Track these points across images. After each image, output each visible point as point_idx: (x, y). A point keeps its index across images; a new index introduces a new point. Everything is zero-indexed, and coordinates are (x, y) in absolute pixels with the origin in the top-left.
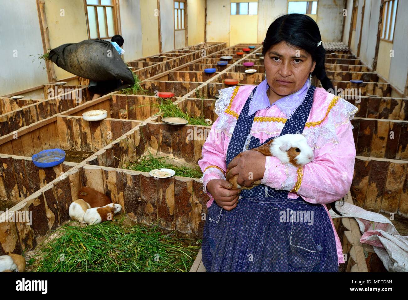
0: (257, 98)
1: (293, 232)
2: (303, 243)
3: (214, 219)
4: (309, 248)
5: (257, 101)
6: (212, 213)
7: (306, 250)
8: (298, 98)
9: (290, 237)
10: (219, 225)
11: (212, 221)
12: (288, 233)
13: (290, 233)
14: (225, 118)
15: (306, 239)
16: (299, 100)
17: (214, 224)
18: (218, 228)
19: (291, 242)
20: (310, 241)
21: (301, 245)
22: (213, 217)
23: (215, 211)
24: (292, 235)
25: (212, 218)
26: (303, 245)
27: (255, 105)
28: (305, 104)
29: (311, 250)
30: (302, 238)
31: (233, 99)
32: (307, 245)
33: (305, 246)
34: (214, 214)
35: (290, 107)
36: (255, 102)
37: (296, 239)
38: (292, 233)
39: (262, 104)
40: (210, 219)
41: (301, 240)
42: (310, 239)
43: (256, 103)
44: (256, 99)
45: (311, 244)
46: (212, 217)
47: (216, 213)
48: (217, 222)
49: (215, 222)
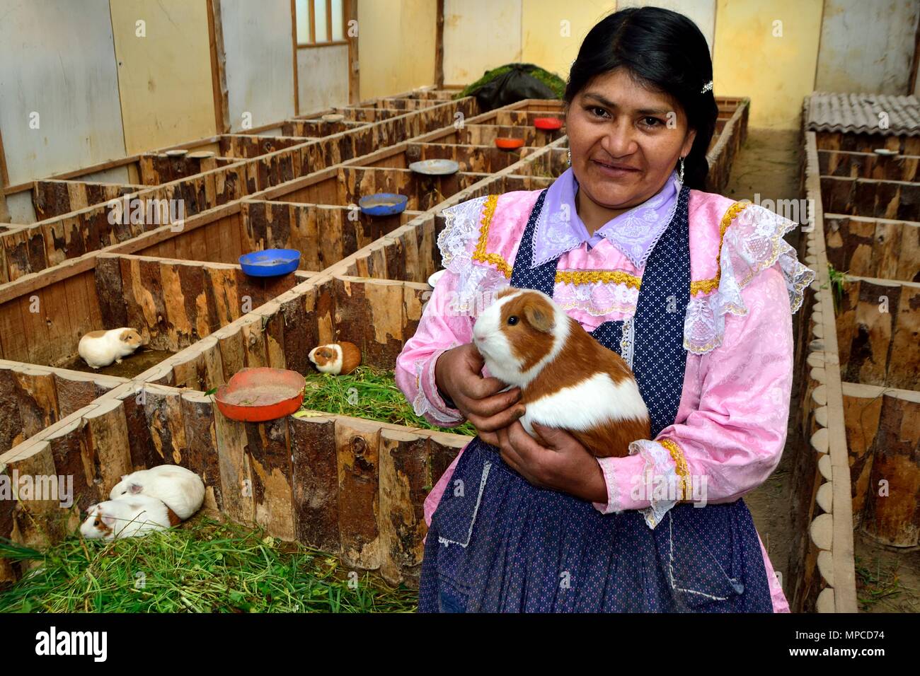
0: (552, 220)
1: (674, 555)
2: (698, 580)
3: (455, 540)
4: (713, 592)
5: (551, 229)
6: (446, 523)
7: (708, 596)
8: (656, 216)
9: (668, 568)
10: (469, 552)
11: (450, 545)
12: (663, 557)
13: (668, 559)
14: (479, 274)
15: (704, 571)
16: (658, 220)
17: (454, 551)
18: (468, 561)
19: (673, 580)
20: (714, 574)
21: (693, 586)
22: (452, 534)
23: (455, 516)
24: (673, 563)
25: (448, 538)
26: (698, 585)
27: (549, 239)
28: (674, 231)
29: (719, 596)
30: (694, 569)
31: (487, 225)
32: (708, 583)
33: (702, 588)
34: (454, 525)
35: (639, 240)
36: (547, 232)
37: (682, 572)
38: (671, 558)
39: (567, 237)
40: (442, 540)
41: (694, 574)
42: (716, 568)
43: (549, 235)
44: (549, 224)
45: (719, 581)
46: (448, 533)
47: (458, 523)
48: (464, 546)
49: (459, 547)
